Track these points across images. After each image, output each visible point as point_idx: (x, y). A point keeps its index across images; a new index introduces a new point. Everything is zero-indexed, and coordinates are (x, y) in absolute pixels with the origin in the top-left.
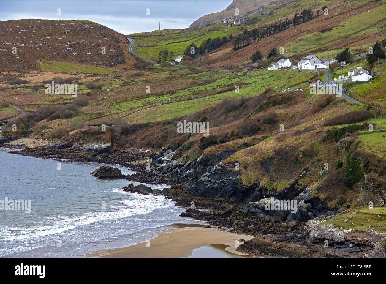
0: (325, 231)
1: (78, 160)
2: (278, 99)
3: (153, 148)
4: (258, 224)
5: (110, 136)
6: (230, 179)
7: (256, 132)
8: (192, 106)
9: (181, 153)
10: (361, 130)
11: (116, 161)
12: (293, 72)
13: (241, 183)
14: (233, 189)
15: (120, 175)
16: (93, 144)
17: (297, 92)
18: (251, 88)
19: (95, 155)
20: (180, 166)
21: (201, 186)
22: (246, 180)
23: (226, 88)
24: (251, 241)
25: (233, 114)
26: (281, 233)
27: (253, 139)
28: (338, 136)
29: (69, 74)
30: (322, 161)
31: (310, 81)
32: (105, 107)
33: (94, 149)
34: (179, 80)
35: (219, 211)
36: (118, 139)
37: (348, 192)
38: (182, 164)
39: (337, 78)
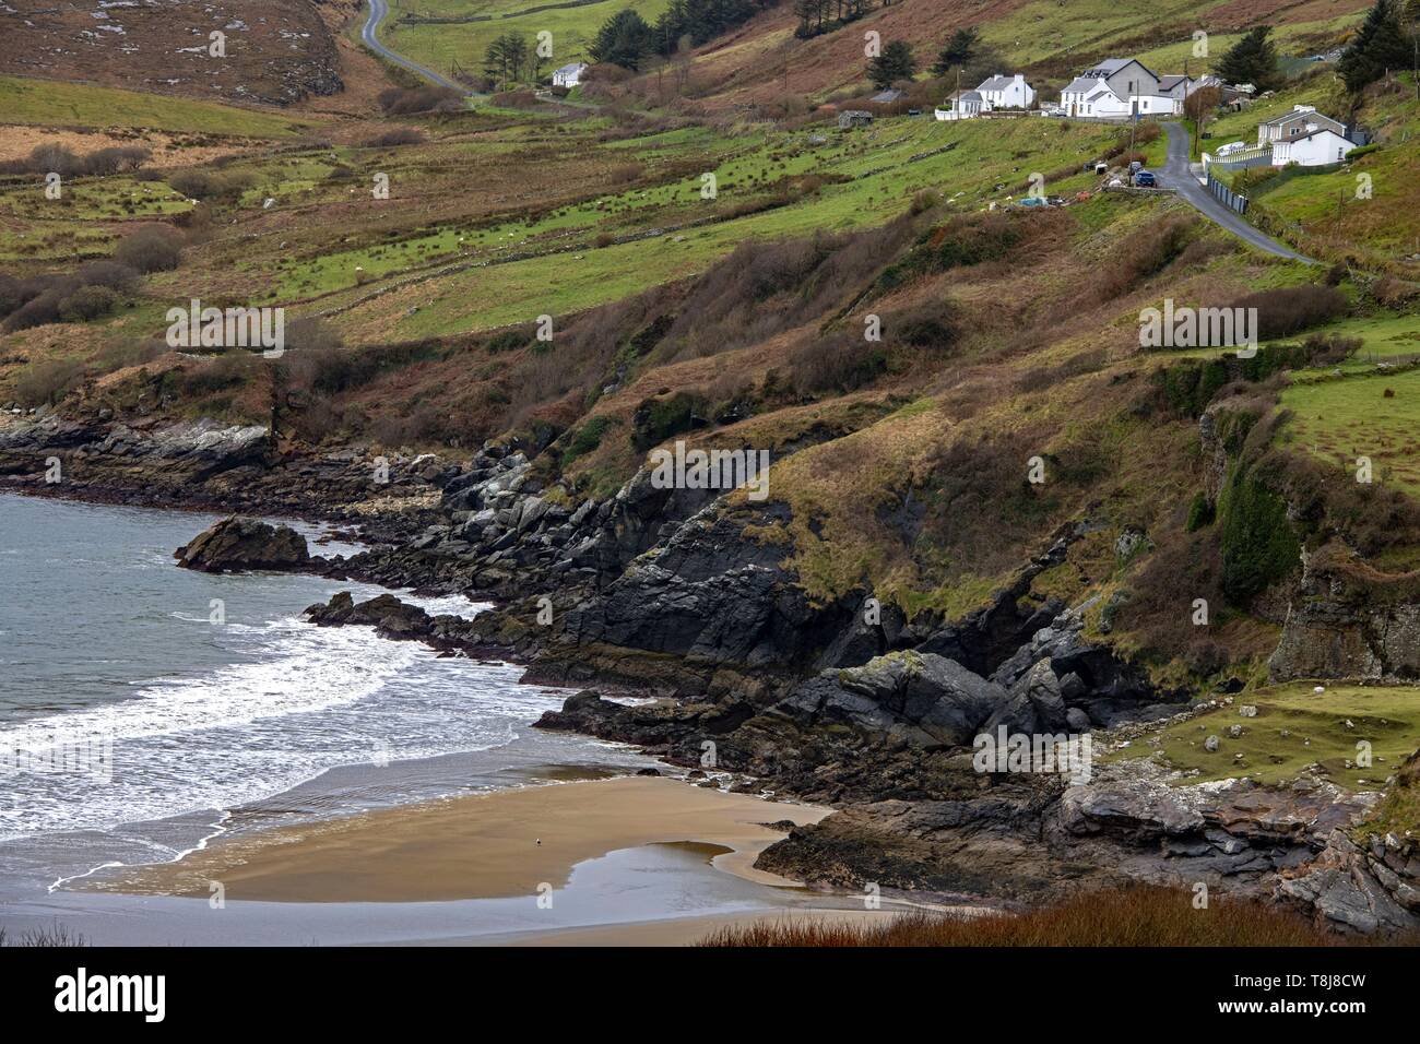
0: (1127, 786)
1: (132, 495)
2: (960, 239)
3: (447, 445)
4: (857, 758)
5: (267, 397)
6: (751, 574)
7: (869, 380)
8: (617, 268)
9: (555, 466)
10: (1296, 367)
11: (291, 499)
12: (1039, 130)
13: (795, 591)
14: (762, 616)
15: (299, 560)
16: (195, 429)
17: (1041, 210)
18: (863, 195)
19: (202, 477)
20: (554, 519)
21: (628, 602)
22: (816, 575)
23: (759, 195)
24: (819, 828)
25: (779, 306)
26: (952, 794)
27: (851, 408)
28: (1199, 394)
29: (102, 136)
30: (1133, 497)
31: (1100, 165)
32: (253, 274)
33: (200, 448)
34: (568, 164)
35: (700, 707)
36: (302, 410)
37: (1236, 627)
38: (560, 511)
39: (1213, 154)
